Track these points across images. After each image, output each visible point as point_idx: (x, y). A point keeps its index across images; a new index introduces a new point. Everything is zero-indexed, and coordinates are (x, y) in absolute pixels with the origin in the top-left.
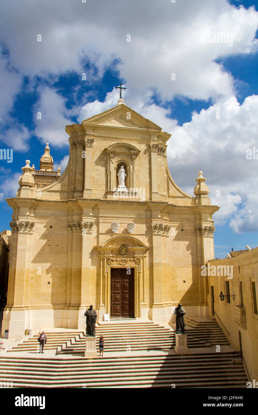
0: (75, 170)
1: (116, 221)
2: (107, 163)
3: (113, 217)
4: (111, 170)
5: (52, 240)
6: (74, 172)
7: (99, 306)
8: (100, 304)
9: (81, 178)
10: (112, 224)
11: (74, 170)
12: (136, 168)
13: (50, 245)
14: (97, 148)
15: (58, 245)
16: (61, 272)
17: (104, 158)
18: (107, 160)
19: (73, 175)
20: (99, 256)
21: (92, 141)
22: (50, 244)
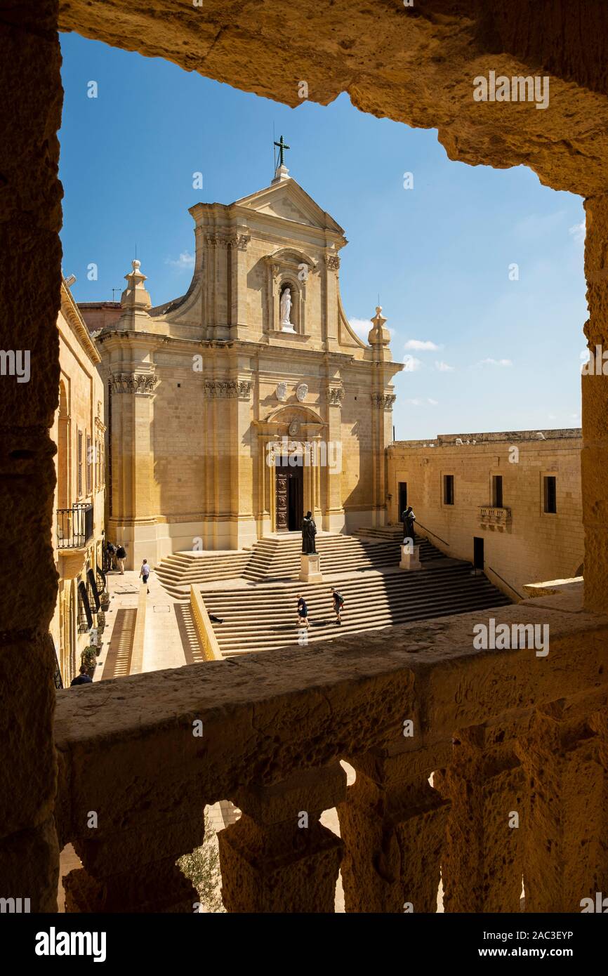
0: (212, 287)
1: (283, 382)
2: (266, 282)
3: (278, 375)
4: (274, 295)
5: (182, 409)
6: (210, 291)
7: (262, 515)
8: (262, 512)
9: (226, 303)
10: (279, 386)
11: (210, 288)
12: (307, 294)
13: (178, 417)
14: (252, 253)
15: (190, 418)
16: (196, 462)
17: (262, 273)
18: (267, 277)
19: (210, 297)
20: (260, 436)
21: (247, 239)
22: (178, 415)
